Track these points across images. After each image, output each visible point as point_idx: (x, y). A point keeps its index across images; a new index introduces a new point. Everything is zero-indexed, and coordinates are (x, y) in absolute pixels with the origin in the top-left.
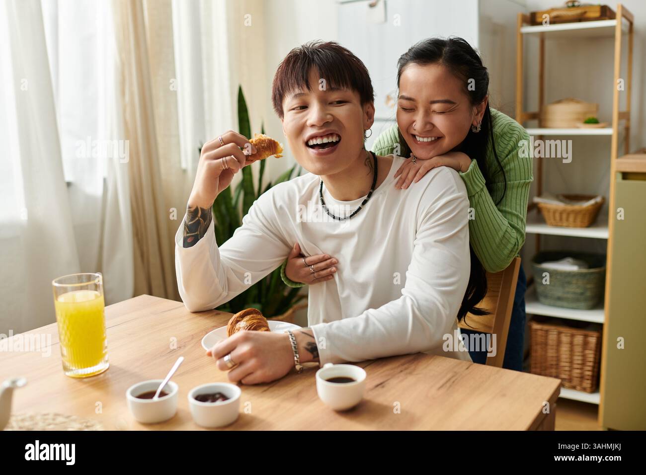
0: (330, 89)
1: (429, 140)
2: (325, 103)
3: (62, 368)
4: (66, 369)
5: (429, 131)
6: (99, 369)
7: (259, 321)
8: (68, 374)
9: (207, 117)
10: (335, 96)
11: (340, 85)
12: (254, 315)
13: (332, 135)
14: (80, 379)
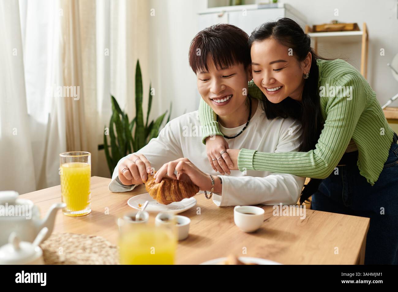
1: (275, 89)
2: (220, 77)
4: (64, 211)
5: (272, 84)
8: (65, 214)
9: (112, 80)
10: (226, 73)
11: (228, 66)
14: (75, 217)
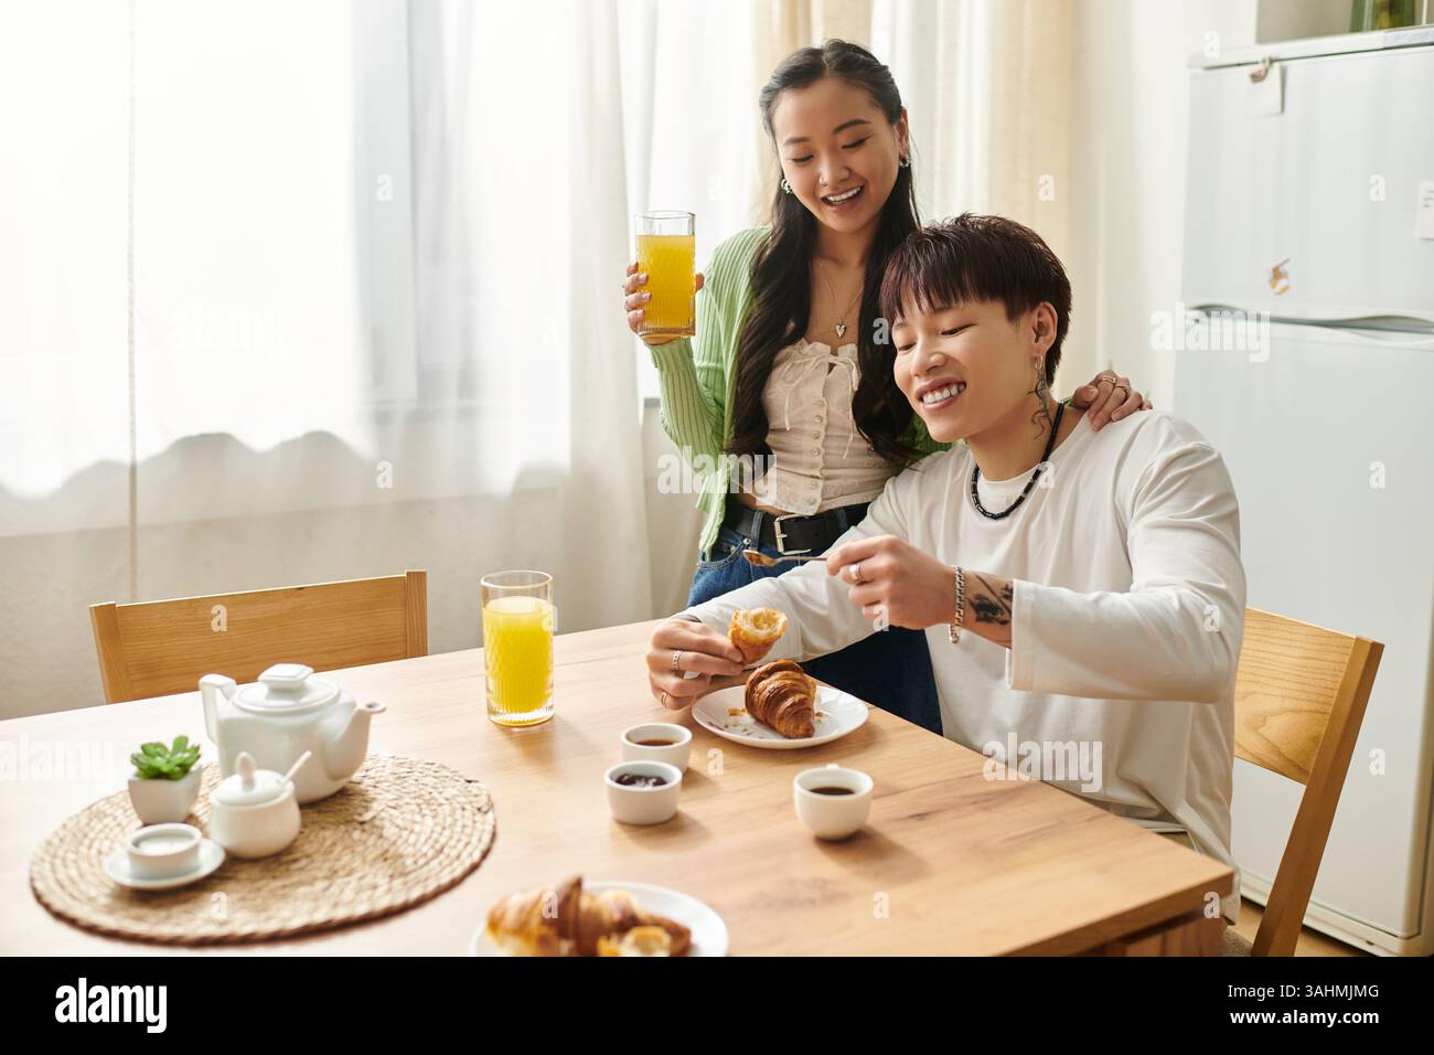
0: (935, 311)
2: (933, 332)
3: (486, 710)
4: (492, 711)
6: (537, 717)
7: (794, 682)
8: (493, 718)
10: (947, 321)
12: (790, 672)
13: (947, 385)
14: (506, 729)
